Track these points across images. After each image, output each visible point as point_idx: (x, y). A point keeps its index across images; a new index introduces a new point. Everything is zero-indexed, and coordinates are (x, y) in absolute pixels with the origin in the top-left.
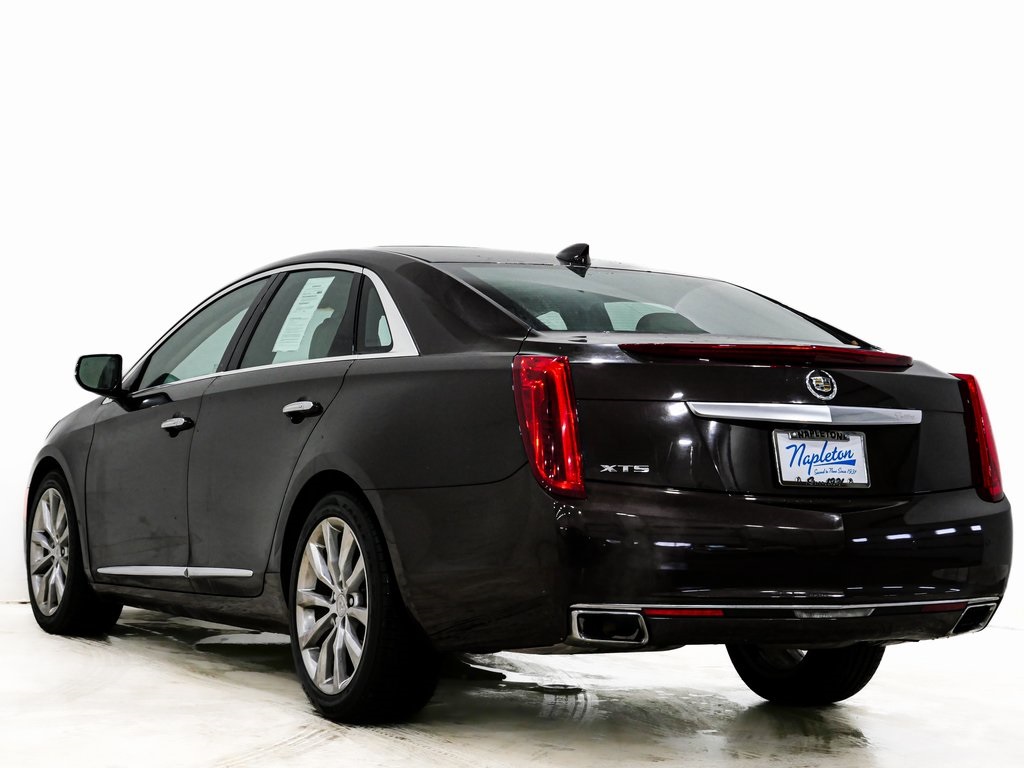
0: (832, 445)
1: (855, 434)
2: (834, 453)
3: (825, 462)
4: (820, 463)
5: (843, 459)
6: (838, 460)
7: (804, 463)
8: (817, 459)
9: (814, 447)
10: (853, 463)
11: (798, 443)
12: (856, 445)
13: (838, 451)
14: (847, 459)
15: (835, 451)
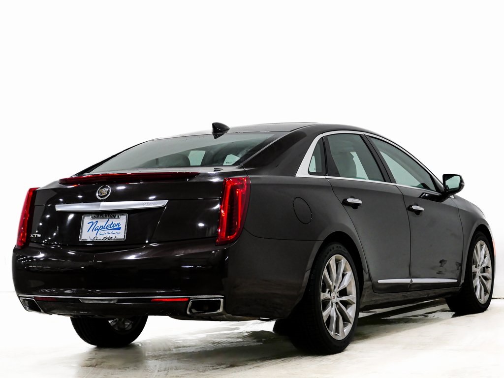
0: (111, 221)
1: (123, 215)
2: (111, 224)
3: (106, 229)
4: (103, 229)
5: (115, 227)
6: (112, 228)
7: (95, 230)
8: (103, 227)
9: (102, 222)
10: (119, 229)
11: (94, 221)
12: (122, 221)
13: (113, 223)
14: (117, 227)
15: (112, 224)
